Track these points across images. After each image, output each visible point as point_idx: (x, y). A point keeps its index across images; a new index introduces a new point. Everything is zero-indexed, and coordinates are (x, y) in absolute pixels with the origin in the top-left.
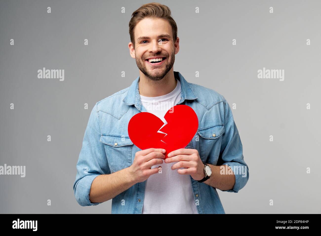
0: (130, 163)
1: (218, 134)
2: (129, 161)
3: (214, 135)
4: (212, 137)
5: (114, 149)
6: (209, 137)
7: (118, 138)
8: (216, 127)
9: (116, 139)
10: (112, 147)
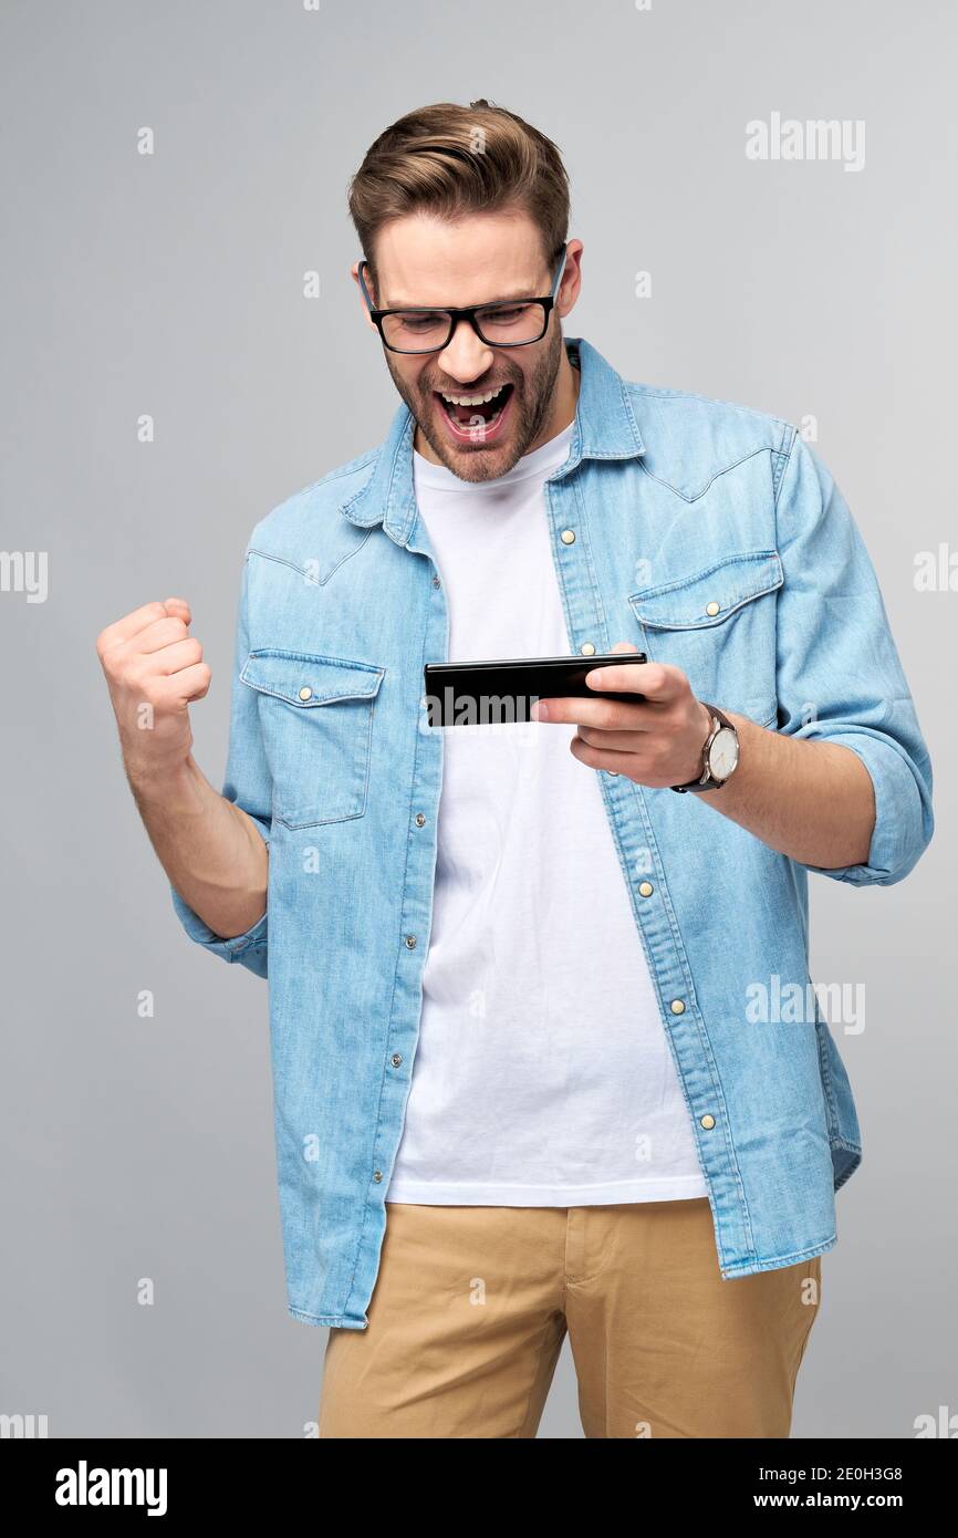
0: (361, 777)
1: (728, 598)
2: (357, 770)
3: (713, 609)
4: (705, 620)
5: (298, 715)
6: (692, 621)
7: (316, 665)
8: (722, 570)
9: (308, 673)
10: (288, 706)
